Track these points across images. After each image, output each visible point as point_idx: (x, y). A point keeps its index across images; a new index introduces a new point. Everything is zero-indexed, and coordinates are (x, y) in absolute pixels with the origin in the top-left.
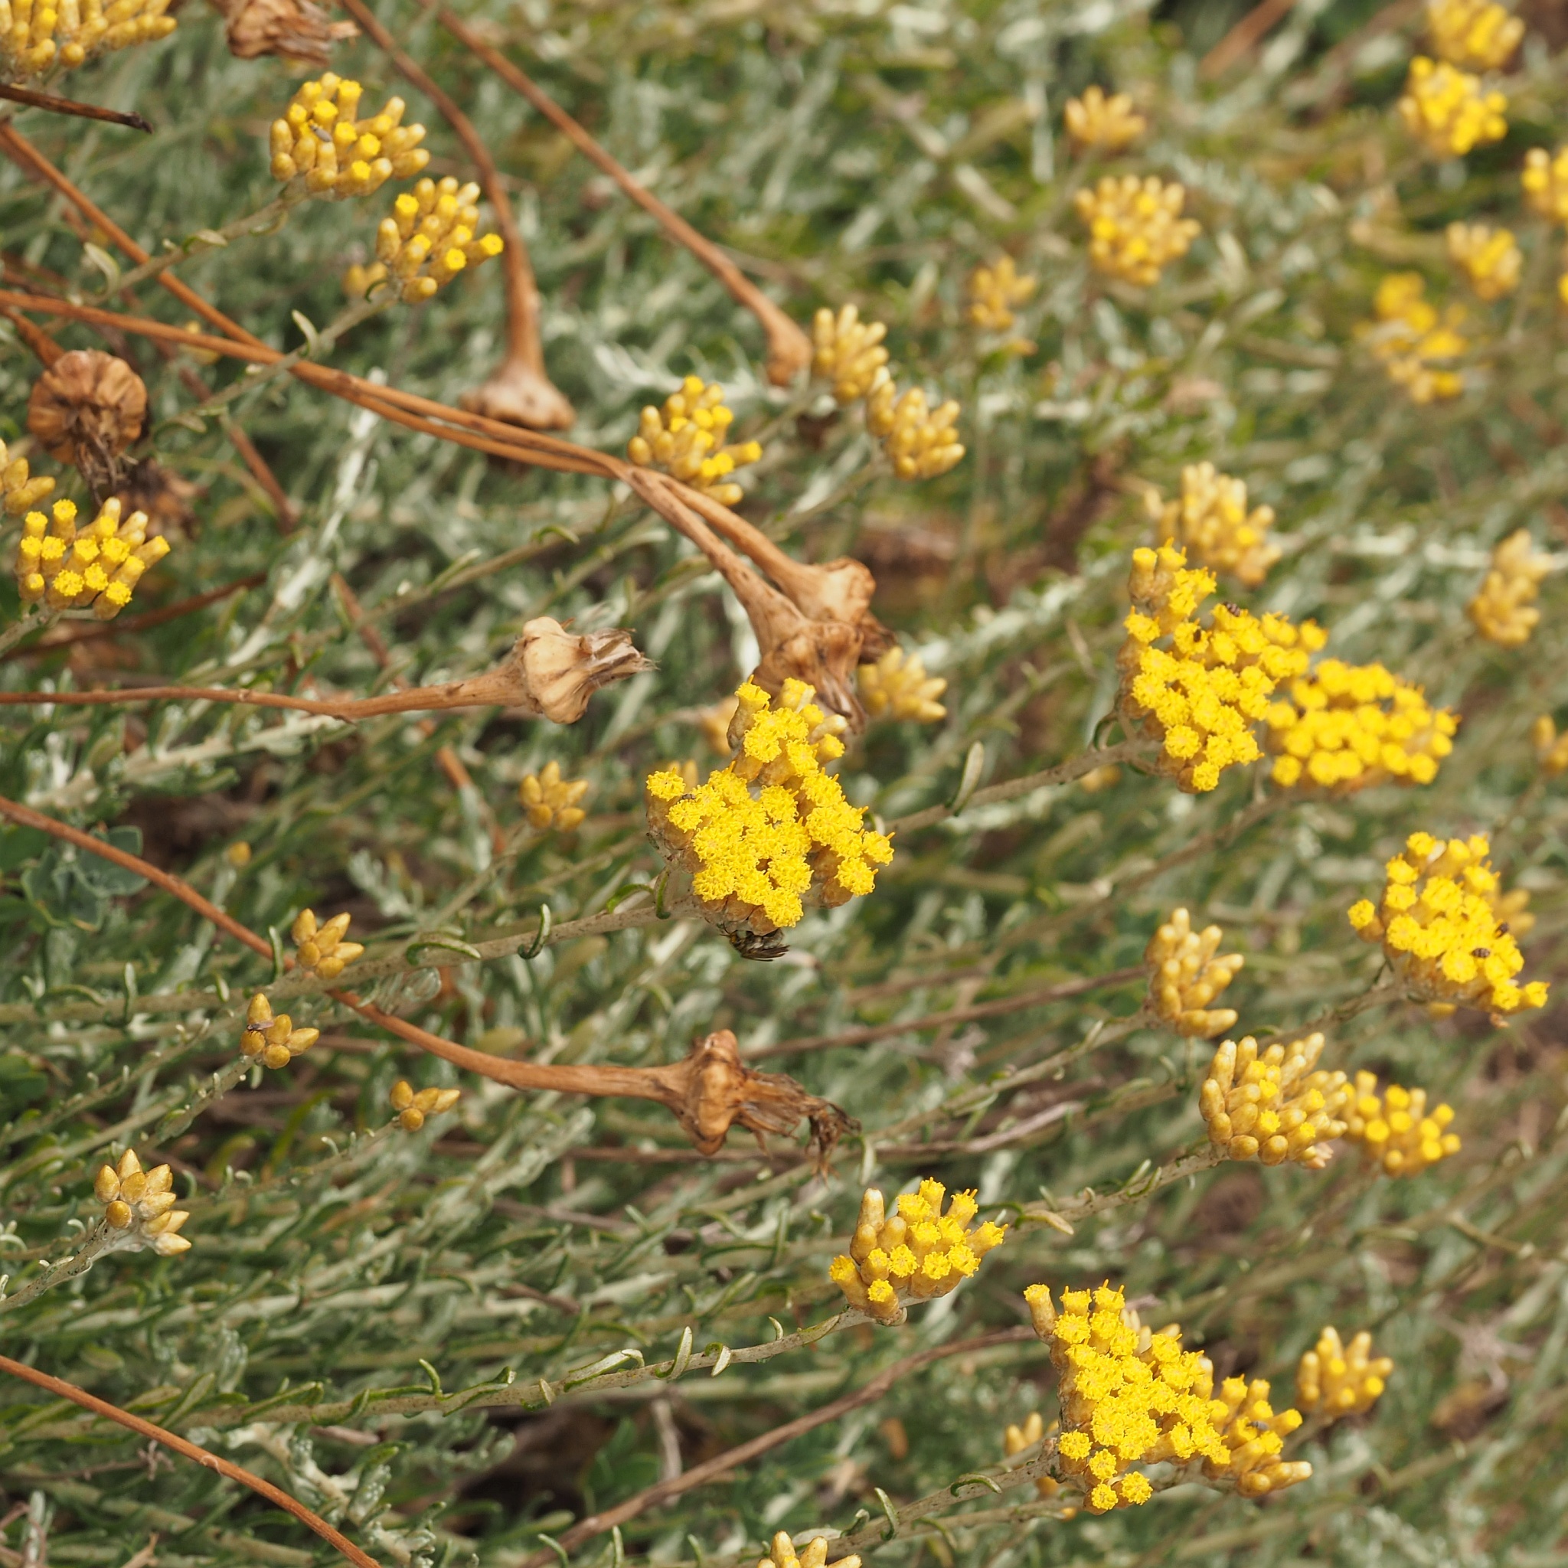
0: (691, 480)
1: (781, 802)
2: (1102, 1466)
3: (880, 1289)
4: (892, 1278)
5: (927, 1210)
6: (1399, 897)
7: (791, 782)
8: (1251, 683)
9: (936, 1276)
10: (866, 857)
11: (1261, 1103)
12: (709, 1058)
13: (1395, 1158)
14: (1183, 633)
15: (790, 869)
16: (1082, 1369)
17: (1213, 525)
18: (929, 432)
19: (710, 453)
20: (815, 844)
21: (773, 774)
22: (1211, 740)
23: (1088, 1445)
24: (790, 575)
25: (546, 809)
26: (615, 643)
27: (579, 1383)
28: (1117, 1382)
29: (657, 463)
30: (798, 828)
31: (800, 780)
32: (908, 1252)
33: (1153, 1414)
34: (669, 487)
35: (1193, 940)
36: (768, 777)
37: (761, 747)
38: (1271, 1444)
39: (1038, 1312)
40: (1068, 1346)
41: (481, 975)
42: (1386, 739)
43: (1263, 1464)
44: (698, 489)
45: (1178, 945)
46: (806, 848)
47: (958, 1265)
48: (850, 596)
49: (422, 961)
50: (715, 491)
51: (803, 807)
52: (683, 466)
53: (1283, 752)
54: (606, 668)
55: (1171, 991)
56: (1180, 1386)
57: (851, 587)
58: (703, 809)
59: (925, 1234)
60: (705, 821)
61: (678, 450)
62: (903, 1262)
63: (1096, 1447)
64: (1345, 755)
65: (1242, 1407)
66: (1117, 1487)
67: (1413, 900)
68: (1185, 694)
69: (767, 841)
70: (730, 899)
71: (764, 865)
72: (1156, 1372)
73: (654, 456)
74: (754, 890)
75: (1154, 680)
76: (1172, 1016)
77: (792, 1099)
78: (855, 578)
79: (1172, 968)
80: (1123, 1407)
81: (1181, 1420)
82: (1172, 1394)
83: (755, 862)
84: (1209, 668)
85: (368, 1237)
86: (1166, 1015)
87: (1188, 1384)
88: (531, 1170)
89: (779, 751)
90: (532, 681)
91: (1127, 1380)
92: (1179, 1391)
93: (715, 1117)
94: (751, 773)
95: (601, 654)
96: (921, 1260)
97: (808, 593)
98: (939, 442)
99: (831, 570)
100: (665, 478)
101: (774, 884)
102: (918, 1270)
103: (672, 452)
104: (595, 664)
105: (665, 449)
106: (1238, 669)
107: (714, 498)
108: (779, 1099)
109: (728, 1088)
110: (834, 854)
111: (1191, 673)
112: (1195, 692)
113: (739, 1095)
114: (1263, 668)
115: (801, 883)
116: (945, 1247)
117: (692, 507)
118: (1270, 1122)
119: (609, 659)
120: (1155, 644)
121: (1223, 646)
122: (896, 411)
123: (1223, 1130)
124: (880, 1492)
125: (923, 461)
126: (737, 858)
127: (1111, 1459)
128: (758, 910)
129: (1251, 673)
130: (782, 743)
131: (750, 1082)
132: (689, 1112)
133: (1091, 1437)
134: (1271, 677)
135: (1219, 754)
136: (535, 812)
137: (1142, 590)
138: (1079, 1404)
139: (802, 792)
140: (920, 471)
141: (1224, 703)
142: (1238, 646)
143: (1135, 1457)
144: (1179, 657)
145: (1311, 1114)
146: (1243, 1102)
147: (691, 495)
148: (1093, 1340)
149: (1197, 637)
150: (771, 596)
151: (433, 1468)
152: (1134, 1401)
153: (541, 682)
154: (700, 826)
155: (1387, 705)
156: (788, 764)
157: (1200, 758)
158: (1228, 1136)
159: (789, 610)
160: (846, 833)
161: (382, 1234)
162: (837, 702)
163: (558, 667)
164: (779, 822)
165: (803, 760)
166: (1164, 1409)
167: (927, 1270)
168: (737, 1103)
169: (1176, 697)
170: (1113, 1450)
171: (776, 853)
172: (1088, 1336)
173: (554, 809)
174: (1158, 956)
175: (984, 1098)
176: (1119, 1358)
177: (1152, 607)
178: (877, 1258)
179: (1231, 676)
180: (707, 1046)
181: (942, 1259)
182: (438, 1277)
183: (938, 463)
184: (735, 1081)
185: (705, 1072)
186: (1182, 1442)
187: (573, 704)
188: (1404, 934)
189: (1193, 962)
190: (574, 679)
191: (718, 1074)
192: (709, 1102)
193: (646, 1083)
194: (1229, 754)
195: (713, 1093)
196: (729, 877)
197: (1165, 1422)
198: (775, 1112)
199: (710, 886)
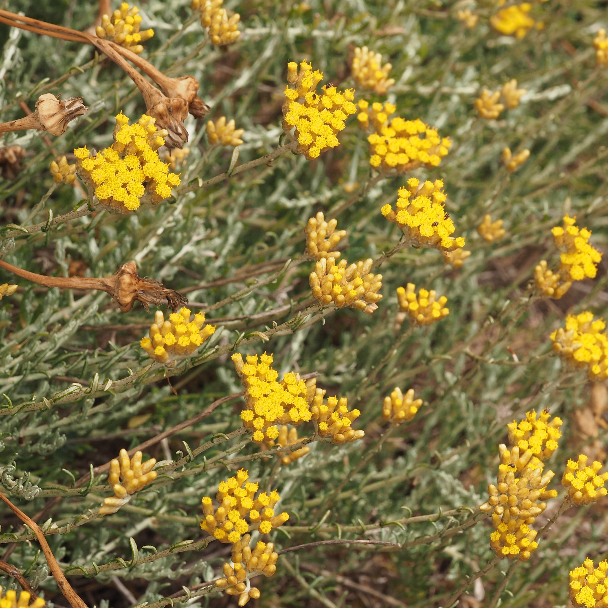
0: (122, 43)
1: (132, 161)
2: (259, 424)
3: (159, 350)
4: (165, 346)
5: (182, 319)
6: (402, 203)
7: (138, 153)
8: (337, 116)
9: (184, 345)
10: (168, 183)
11: (334, 282)
12: (123, 272)
13: (421, 317)
14: (308, 96)
15: (135, 187)
16: (252, 385)
17: (365, 70)
18: (226, 26)
19: (131, 33)
20: (147, 178)
21: (130, 150)
22: (318, 138)
23: (252, 415)
24: (164, 81)
25: (60, 175)
26: (74, 102)
27: (59, 399)
28: (267, 391)
29: (108, 37)
30: (139, 171)
31: (142, 152)
32: (172, 336)
33: (282, 404)
34: (112, 46)
35: (324, 224)
36: (128, 151)
37: (123, 138)
38: (347, 422)
39: (237, 364)
40: (247, 377)
41: (66, 256)
42: (420, 149)
43: (342, 430)
44: (125, 47)
45: (318, 227)
46: (143, 180)
47: (193, 341)
48: (188, 89)
49: (7, 235)
50: (133, 48)
51: (142, 163)
52: (118, 37)
53: (375, 153)
54: (72, 113)
55: (313, 244)
56: (295, 393)
57: (189, 86)
58: (97, 162)
59: (180, 329)
60: (96, 167)
61: (117, 32)
62: (170, 339)
63: (256, 416)
64: (402, 155)
65: (336, 408)
66: (264, 432)
67: (408, 204)
68: (309, 120)
69: (126, 176)
70: (111, 199)
71: (124, 186)
72: (285, 388)
73: (106, 34)
74: (120, 195)
75: (294, 114)
76: (314, 254)
77: (157, 288)
78: (191, 82)
79: (314, 234)
80: (269, 401)
81: (295, 407)
82: (292, 397)
83: (121, 184)
84: (320, 111)
85: (9, 357)
86: (311, 254)
87: (299, 392)
88: (73, 328)
89: (130, 140)
90: (41, 118)
91: (272, 390)
92: (295, 396)
93: (125, 296)
94: (120, 149)
95: (69, 107)
96: (177, 339)
97: (171, 89)
98: (230, 30)
99: (181, 80)
100: (111, 43)
101: (128, 193)
102: (176, 344)
103: (114, 32)
104: (67, 110)
105: (111, 31)
106: (332, 110)
107: (132, 51)
108: (152, 289)
109: (131, 284)
110: (155, 181)
111: (312, 112)
112: (312, 120)
113: (136, 288)
114: (343, 110)
115: (140, 193)
116: (188, 334)
117: (121, 54)
118: (338, 289)
119: (72, 109)
120: (296, 100)
121: (327, 102)
122: (212, 17)
123: (317, 292)
124: (184, 442)
125: (223, 37)
126: (113, 183)
127: (262, 421)
128: (122, 203)
129: (338, 112)
130: (132, 137)
131: (141, 282)
132: (116, 294)
133: (254, 412)
134: (346, 114)
135: (321, 143)
136: (55, 176)
137: (292, 79)
138: (251, 400)
139: (142, 158)
140: (222, 42)
141: (325, 124)
142: (333, 102)
143: (272, 420)
144: (306, 105)
145: (356, 287)
146: (327, 281)
147: (122, 49)
148: (258, 375)
149: (314, 97)
150: (152, 88)
151: (39, 451)
152: (275, 399)
153: (45, 118)
154: (94, 168)
155: (423, 136)
156: (135, 146)
157: (312, 145)
158: (320, 295)
159: (159, 94)
160: (160, 173)
161: (15, 357)
162: (177, 129)
163: (52, 112)
164: (132, 169)
165: (141, 144)
166: (288, 402)
167: (180, 343)
168: (135, 291)
169: (305, 122)
170: (263, 417)
171: (130, 181)
172: (255, 373)
173: (63, 175)
174: (309, 230)
175: (247, 292)
176: (268, 382)
177: (296, 86)
178: (158, 337)
179: (329, 113)
180: (123, 268)
181: (186, 338)
182: (36, 372)
183: (230, 37)
184: (134, 282)
185: (121, 278)
186: (294, 415)
187: (59, 127)
188: (403, 217)
189: (323, 233)
190: (58, 117)
191: (126, 279)
192: (123, 290)
193: (99, 283)
194: (325, 143)
195: (124, 286)
196: (109, 190)
197: (287, 407)
198: (150, 294)
199: (102, 194)
